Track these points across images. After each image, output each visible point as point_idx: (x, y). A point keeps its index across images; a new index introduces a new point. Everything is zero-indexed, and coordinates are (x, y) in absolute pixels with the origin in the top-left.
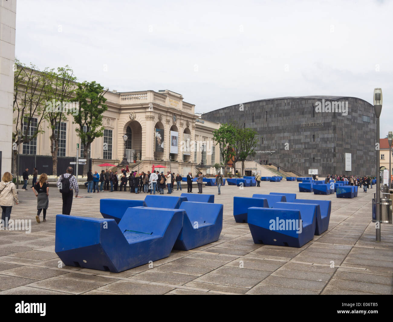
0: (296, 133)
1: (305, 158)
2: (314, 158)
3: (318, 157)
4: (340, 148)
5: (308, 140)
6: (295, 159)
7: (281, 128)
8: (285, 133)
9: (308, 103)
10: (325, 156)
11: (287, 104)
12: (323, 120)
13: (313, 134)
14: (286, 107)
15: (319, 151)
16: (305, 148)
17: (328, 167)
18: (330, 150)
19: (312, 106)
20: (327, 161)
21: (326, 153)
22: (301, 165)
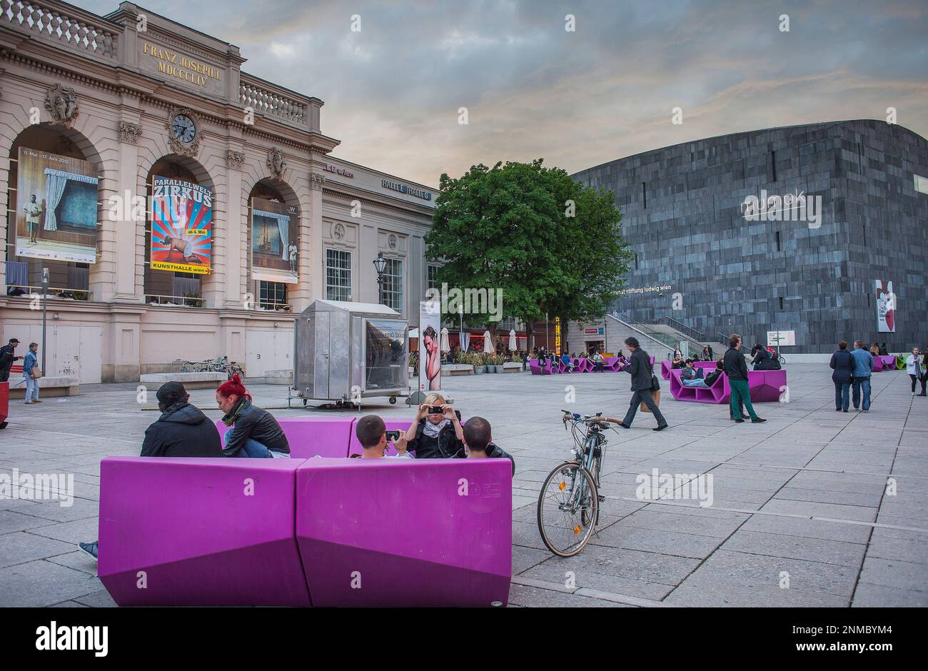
0: (725, 232)
1: (753, 301)
2: (781, 299)
3: (794, 295)
4: (860, 265)
5: (763, 248)
6: (726, 304)
7: (684, 223)
8: (695, 233)
9: (757, 144)
10: (814, 290)
11: (696, 156)
12: (805, 185)
13: (775, 231)
14: (694, 163)
15: (795, 277)
16: (755, 273)
17: (826, 322)
18: (829, 273)
19: (769, 151)
20: (823, 303)
21: (818, 282)
22: (745, 318)
